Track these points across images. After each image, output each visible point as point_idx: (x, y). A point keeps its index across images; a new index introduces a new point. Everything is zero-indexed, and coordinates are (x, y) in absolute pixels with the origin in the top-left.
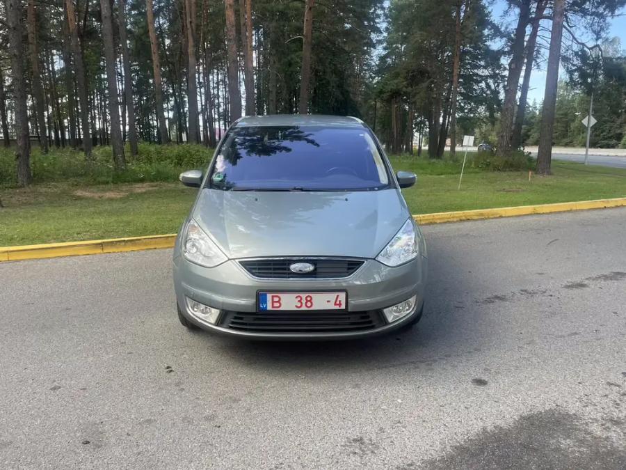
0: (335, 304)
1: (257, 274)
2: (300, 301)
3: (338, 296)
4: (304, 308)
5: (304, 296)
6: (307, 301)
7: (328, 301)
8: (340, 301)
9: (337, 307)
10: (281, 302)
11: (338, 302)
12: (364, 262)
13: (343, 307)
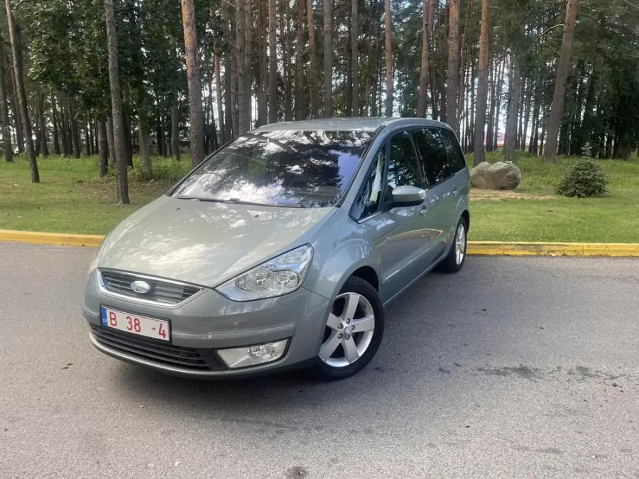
0: (160, 334)
1: (110, 288)
2: (130, 323)
3: (161, 324)
4: (133, 331)
5: (133, 317)
6: (136, 325)
7: (154, 329)
8: (164, 331)
9: (161, 337)
10: (117, 320)
11: (162, 332)
12: (199, 290)
13: (167, 338)
